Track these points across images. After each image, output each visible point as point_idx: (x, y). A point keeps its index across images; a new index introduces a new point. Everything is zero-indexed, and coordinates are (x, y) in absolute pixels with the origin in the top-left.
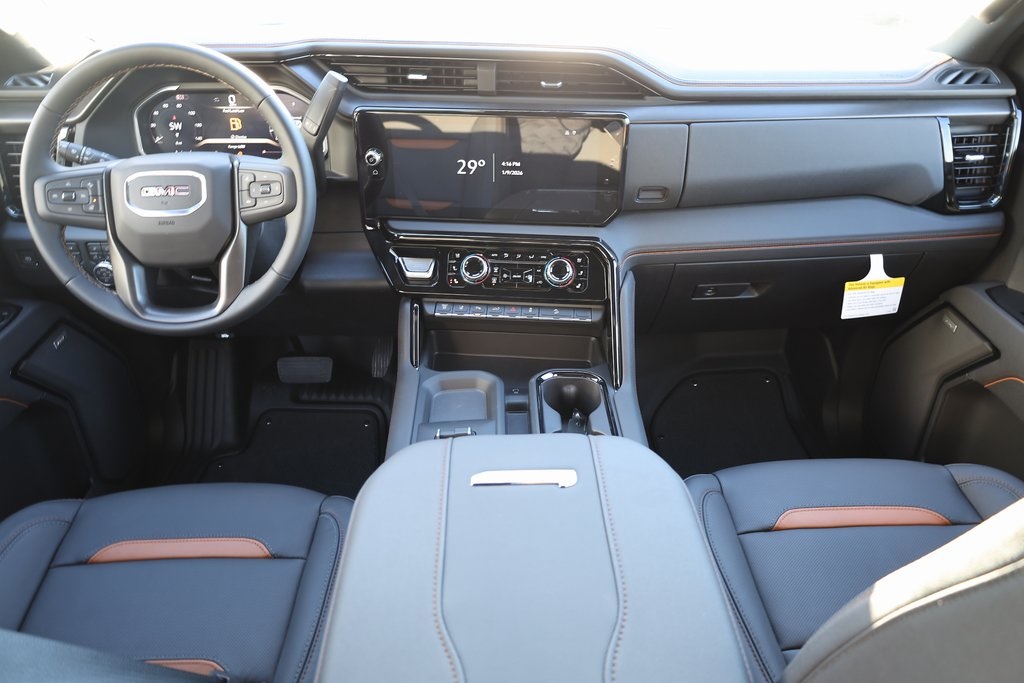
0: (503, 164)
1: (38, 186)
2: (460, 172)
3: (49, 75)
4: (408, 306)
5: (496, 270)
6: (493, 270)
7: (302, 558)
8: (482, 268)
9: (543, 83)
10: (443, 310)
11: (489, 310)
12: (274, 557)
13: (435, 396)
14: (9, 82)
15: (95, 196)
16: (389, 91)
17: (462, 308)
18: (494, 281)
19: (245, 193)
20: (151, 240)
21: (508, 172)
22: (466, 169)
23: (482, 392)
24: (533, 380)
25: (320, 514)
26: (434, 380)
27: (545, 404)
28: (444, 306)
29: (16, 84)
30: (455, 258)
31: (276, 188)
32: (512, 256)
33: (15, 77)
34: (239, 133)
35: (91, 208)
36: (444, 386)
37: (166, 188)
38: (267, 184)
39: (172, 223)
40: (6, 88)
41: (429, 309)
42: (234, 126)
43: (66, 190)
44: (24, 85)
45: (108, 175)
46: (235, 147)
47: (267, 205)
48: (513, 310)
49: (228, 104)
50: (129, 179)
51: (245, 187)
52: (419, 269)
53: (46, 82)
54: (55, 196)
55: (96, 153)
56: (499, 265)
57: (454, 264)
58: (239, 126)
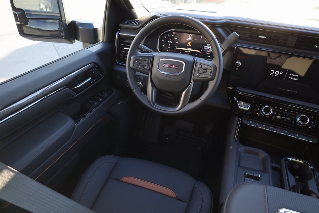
0: (290, 75)
1: (132, 58)
2: (271, 75)
3: (137, 21)
4: (237, 118)
5: (275, 113)
6: (274, 113)
7: (187, 203)
8: (271, 112)
9: (316, 46)
10: (250, 123)
11: (269, 128)
12: (178, 199)
13: (242, 154)
14: (126, 23)
15: (148, 64)
16: (248, 40)
17: (258, 124)
18: (274, 117)
19: (197, 71)
20: (162, 81)
21: (291, 78)
22: (274, 74)
23: (261, 158)
24: (283, 160)
25: (194, 187)
26: (242, 148)
27: (288, 171)
28: (251, 122)
29: (128, 23)
30: (259, 105)
31: (209, 71)
32: (284, 109)
33: (128, 21)
34: (189, 47)
35: (146, 67)
36: (246, 152)
37: (171, 65)
38: (206, 69)
39: (171, 77)
40: (125, 24)
41: (245, 122)
42: (189, 45)
43: (140, 60)
44: (130, 24)
45: (153, 57)
46: (187, 52)
47: (203, 77)
48: (279, 130)
49: (189, 37)
50: (160, 60)
51: (197, 69)
52: (243, 106)
53: (136, 24)
54: (136, 62)
55: (148, 49)
56: (277, 112)
57: (258, 107)
58: (190, 45)
